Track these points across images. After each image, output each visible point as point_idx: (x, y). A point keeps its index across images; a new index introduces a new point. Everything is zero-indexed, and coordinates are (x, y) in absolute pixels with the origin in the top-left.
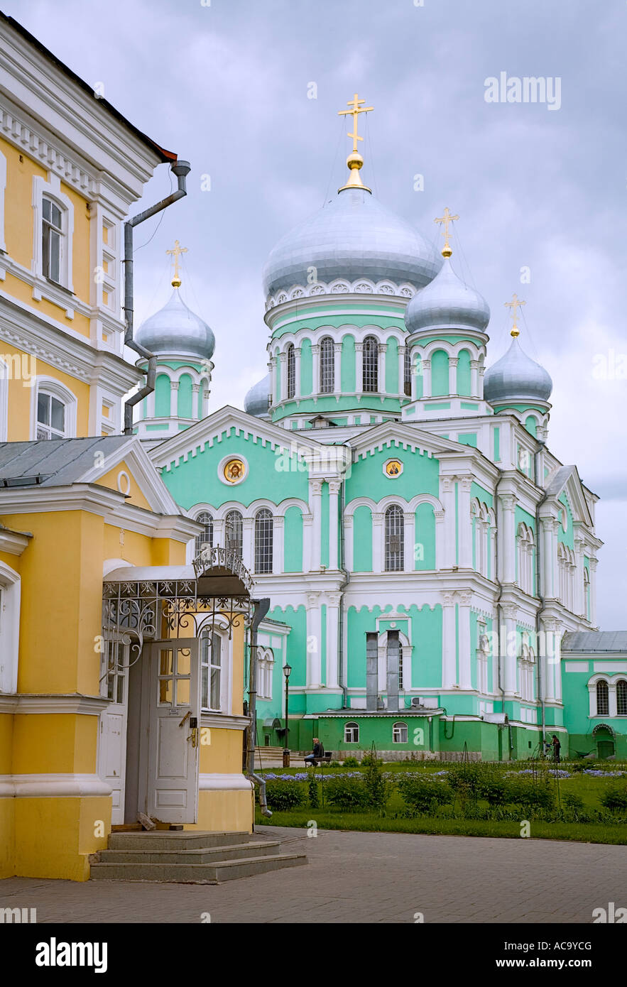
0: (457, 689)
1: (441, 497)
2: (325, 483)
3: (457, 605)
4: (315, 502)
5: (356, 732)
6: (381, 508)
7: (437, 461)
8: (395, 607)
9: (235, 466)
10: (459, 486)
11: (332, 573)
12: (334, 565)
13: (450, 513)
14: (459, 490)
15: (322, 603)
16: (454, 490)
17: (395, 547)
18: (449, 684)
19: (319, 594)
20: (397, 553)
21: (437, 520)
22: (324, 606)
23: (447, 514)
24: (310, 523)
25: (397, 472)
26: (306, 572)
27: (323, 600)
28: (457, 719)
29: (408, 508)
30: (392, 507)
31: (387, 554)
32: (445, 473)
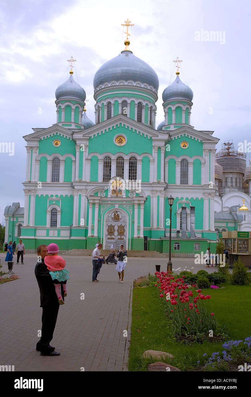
0: (209, 230)
1: (204, 157)
2: (159, 148)
3: (209, 198)
4: (155, 154)
5: (178, 246)
6: (180, 160)
7: (203, 143)
8: (185, 198)
9: (120, 139)
10: (211, 154)
11: (162, 184)
12: (162, 181)
13: (207, 163)
14: (211, 155)
15: (158, 195)
16: (209, 155)
17: (184, 175)
18: (206, 229)
19: (157, 191)
20: (185, 177)
21: (202, 166)
22: (158, 196)
23: (206, 164)
24: (153, 163)
25: (185, 146)
26: (151, 183)
27: (158, 194)
28: (211, 242)
29: (190, 160)
30: (183, 160)
31: (181, 178)
32: (206, 148)
